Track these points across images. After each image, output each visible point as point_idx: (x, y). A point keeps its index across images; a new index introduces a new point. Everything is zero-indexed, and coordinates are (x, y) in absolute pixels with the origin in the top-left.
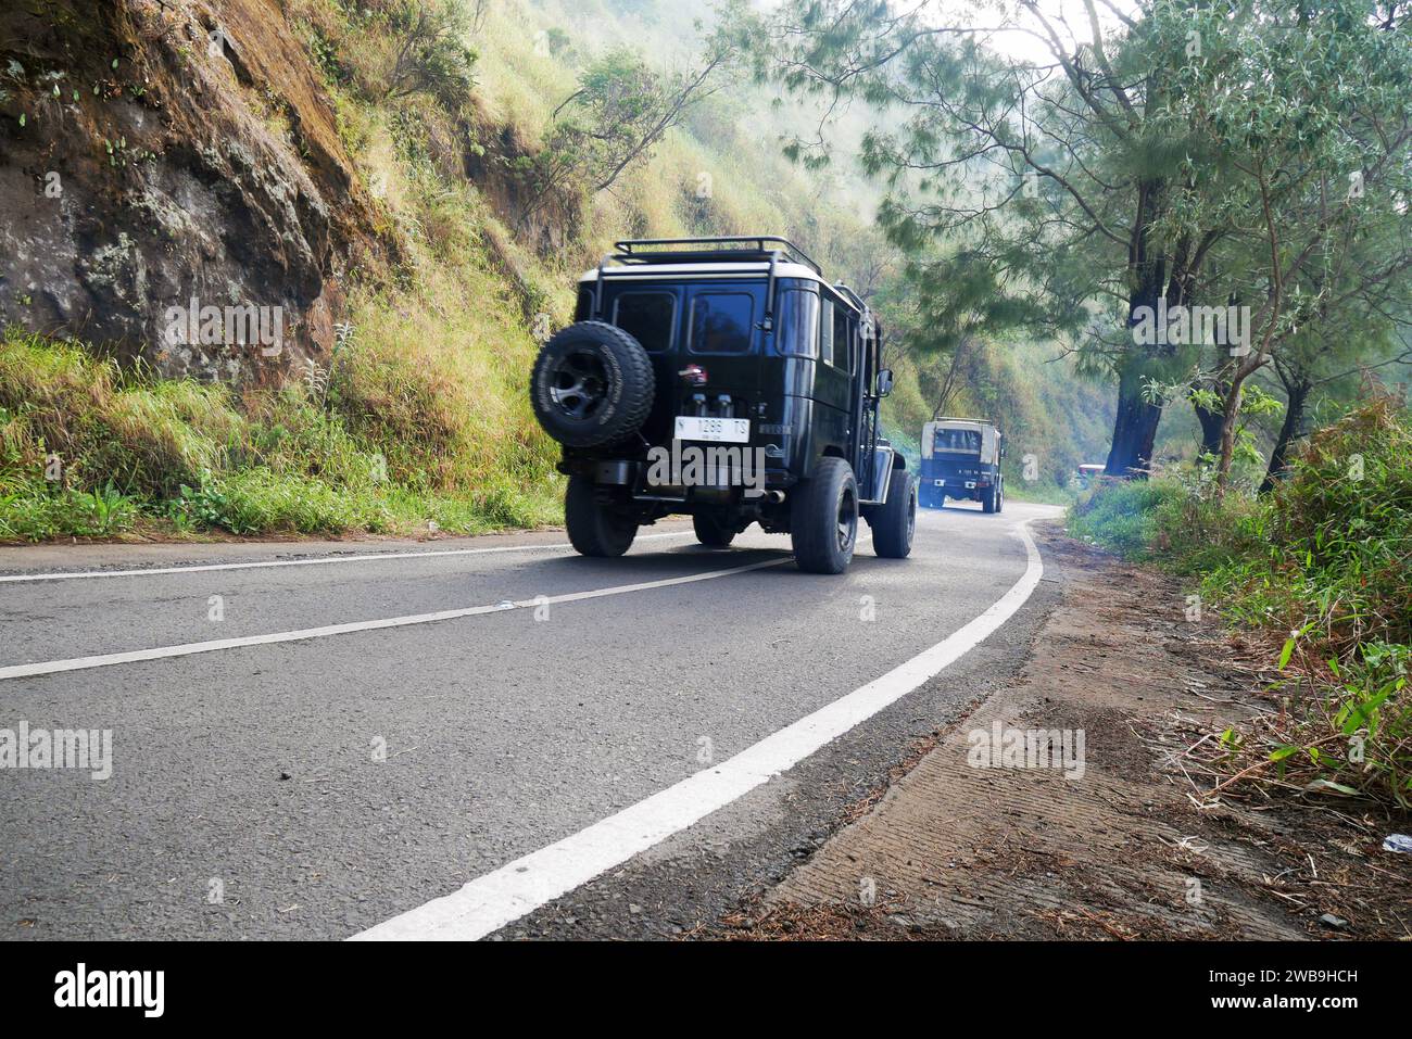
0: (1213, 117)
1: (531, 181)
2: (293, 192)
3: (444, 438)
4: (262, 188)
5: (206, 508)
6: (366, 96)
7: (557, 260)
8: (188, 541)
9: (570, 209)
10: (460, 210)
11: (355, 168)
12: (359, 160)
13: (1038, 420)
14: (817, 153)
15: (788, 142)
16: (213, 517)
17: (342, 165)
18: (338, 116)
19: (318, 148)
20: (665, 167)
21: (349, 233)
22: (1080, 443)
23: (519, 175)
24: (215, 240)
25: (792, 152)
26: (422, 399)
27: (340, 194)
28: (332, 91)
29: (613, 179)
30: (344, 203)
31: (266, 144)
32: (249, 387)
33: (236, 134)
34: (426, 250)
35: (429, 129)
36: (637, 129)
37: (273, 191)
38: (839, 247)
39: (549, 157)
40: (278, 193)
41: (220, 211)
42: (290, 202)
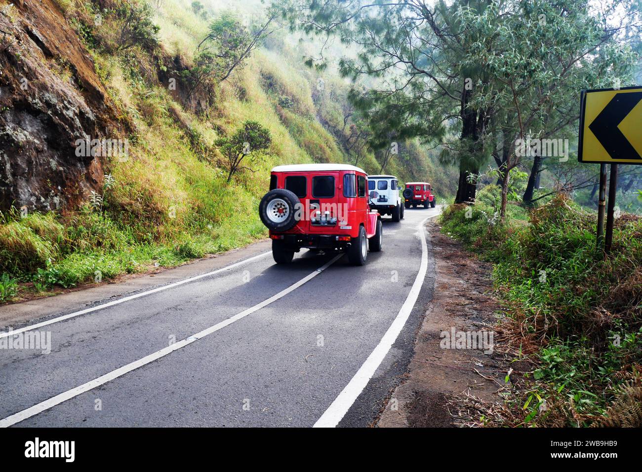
0: (489, 65)
1: (190, 81)
2: (77, 111)
3: (159, 215)
4: (62, 113)
5: (51, 278)
6: (108, 51)
7: (205, 115)
8: (43, 297)
9: (209, 91)
10: (158, 100)
11: (106, 89)
12: (107, 84)
13: (428, 166)
14: (320, 63)
15: (307, 59)
16: (54, 282)
17: (100, 90)
18: (95, 65)
19: (87, 83)
20: (252, 65)
21: (106, 122)
22: (447, 175)
23: (184, 79)
24: (42, 142)
25: (309, 63)
26: (147, 199)
27: (99, 103)
28: (91, 52)
29: (228, 75)
30: (102, 107)
31: (62, 90)
32: (65, 209)
33: (47, 90)
34: (142, 122)
35: (139, 62)
36: (238, 52)
37: (68, 113)
38: (335, 93)
39: (197, 69)
40: (70, 114)
41: (43, 127)
42: (76, 117)
